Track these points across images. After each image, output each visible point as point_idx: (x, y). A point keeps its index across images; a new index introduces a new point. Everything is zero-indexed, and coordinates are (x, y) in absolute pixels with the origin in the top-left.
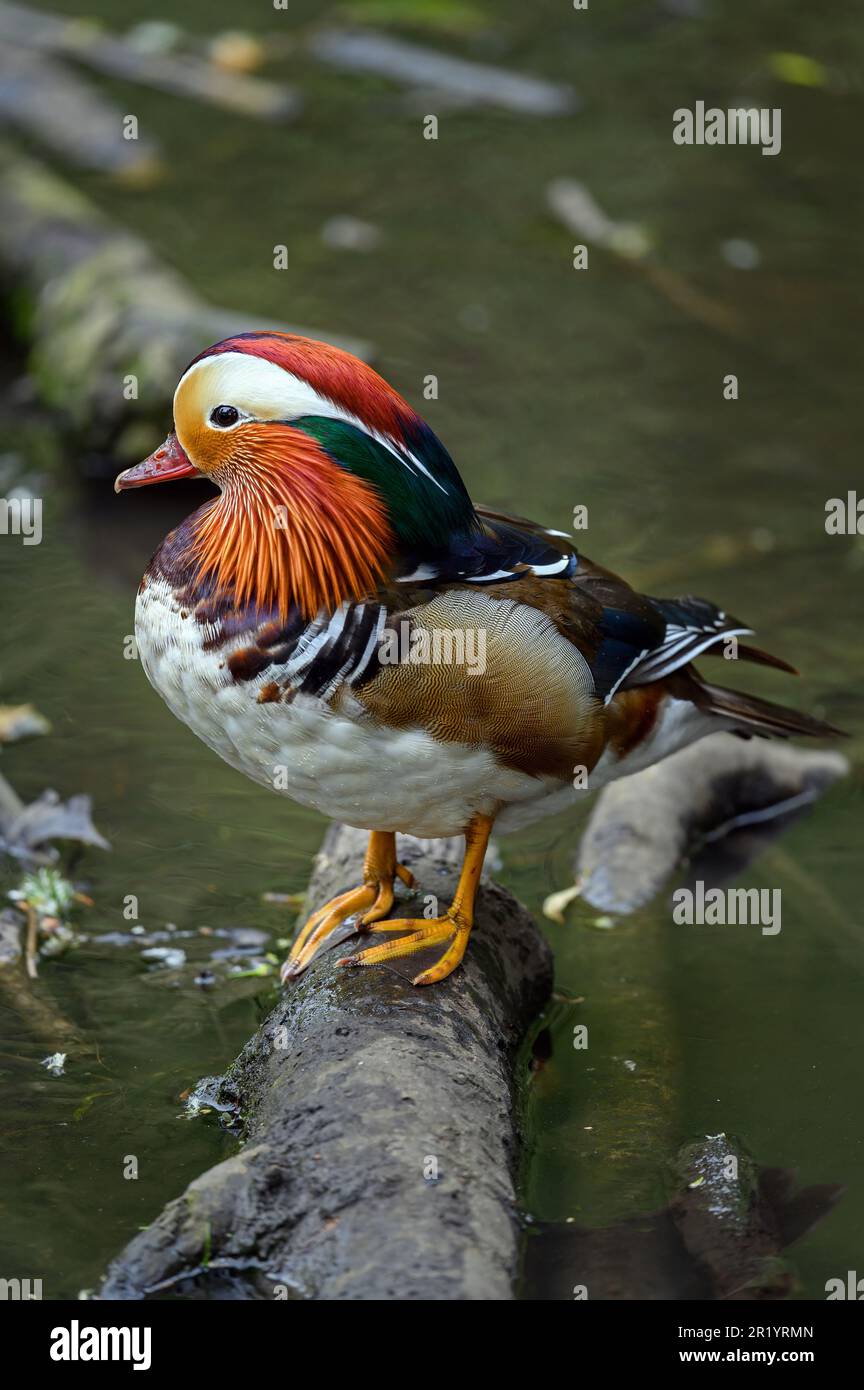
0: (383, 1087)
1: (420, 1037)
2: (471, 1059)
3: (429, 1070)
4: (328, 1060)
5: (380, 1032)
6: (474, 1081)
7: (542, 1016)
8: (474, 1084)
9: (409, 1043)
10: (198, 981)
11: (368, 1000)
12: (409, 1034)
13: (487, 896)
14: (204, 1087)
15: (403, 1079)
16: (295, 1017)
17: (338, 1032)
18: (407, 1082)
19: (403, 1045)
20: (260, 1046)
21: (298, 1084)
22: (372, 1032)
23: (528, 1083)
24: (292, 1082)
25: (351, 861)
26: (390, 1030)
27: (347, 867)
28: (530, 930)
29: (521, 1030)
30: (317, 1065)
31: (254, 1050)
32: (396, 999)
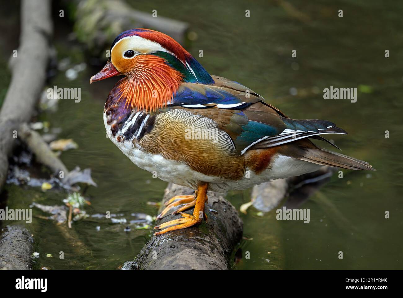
0: (186, 265)
1: (198, 249)
2: (215, 257)
3: (201, 260)
4: (167, 256)
5: (185, 247)
6: (216, 264)
7: (239, 244)
8: (216, 265)
9: (195, 251)
10: (125, 230)
11: (181, 236)
12: (195, 248)
13: (222, 203)
14: (126, 265)
15: (193, 263)
16: (157, 242)
17: (171, 247)
18: (193, 264)
19: (192, 252)
20: (145, 251)
21: (158, 264)
22: (182, 247)
23: (234, 266)
24: (155, 263)
25: (177, 191)
26: (188, 247)
27: (175, 193)
28: (236, 215)
29: (232, 248)
30: (164, 257)
31: (143, 252)
32: (190, 236)
